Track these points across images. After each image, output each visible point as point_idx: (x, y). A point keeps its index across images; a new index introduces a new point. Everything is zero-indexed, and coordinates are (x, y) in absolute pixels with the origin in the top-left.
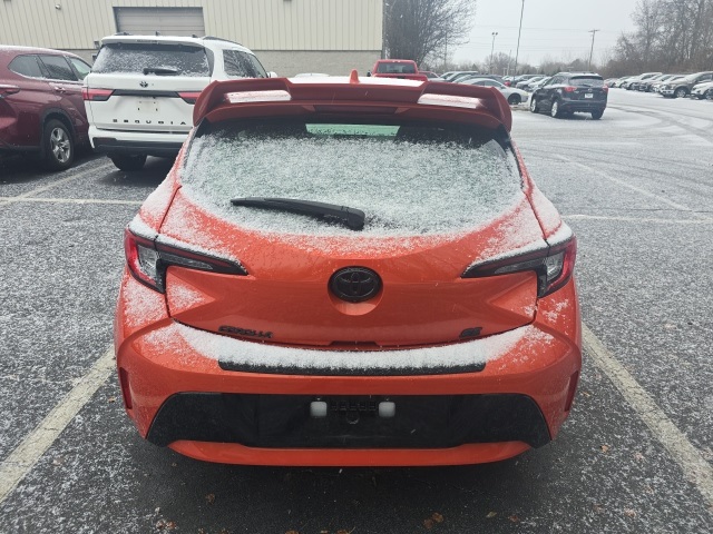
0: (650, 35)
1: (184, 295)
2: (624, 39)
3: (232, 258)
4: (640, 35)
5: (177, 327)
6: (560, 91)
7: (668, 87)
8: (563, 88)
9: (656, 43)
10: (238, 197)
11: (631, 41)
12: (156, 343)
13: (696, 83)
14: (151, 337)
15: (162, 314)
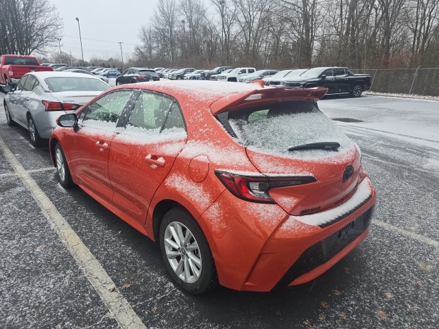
0: (150, 48)
1: (288, 201)
2: (138, 49)
3: (311, 175)
4: (145, 47)
5: (292, 218)
6: (135, 78)
7: (173, 76)
8: (136, 77)
9: (154, 52)
10: (290, 147)
11: (142, 50)
12: (289, 229)
13: (184, 74)
14: (285, 227)
15: (284, 215)
